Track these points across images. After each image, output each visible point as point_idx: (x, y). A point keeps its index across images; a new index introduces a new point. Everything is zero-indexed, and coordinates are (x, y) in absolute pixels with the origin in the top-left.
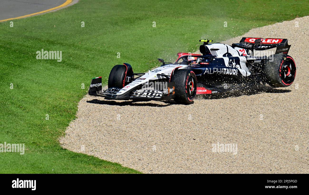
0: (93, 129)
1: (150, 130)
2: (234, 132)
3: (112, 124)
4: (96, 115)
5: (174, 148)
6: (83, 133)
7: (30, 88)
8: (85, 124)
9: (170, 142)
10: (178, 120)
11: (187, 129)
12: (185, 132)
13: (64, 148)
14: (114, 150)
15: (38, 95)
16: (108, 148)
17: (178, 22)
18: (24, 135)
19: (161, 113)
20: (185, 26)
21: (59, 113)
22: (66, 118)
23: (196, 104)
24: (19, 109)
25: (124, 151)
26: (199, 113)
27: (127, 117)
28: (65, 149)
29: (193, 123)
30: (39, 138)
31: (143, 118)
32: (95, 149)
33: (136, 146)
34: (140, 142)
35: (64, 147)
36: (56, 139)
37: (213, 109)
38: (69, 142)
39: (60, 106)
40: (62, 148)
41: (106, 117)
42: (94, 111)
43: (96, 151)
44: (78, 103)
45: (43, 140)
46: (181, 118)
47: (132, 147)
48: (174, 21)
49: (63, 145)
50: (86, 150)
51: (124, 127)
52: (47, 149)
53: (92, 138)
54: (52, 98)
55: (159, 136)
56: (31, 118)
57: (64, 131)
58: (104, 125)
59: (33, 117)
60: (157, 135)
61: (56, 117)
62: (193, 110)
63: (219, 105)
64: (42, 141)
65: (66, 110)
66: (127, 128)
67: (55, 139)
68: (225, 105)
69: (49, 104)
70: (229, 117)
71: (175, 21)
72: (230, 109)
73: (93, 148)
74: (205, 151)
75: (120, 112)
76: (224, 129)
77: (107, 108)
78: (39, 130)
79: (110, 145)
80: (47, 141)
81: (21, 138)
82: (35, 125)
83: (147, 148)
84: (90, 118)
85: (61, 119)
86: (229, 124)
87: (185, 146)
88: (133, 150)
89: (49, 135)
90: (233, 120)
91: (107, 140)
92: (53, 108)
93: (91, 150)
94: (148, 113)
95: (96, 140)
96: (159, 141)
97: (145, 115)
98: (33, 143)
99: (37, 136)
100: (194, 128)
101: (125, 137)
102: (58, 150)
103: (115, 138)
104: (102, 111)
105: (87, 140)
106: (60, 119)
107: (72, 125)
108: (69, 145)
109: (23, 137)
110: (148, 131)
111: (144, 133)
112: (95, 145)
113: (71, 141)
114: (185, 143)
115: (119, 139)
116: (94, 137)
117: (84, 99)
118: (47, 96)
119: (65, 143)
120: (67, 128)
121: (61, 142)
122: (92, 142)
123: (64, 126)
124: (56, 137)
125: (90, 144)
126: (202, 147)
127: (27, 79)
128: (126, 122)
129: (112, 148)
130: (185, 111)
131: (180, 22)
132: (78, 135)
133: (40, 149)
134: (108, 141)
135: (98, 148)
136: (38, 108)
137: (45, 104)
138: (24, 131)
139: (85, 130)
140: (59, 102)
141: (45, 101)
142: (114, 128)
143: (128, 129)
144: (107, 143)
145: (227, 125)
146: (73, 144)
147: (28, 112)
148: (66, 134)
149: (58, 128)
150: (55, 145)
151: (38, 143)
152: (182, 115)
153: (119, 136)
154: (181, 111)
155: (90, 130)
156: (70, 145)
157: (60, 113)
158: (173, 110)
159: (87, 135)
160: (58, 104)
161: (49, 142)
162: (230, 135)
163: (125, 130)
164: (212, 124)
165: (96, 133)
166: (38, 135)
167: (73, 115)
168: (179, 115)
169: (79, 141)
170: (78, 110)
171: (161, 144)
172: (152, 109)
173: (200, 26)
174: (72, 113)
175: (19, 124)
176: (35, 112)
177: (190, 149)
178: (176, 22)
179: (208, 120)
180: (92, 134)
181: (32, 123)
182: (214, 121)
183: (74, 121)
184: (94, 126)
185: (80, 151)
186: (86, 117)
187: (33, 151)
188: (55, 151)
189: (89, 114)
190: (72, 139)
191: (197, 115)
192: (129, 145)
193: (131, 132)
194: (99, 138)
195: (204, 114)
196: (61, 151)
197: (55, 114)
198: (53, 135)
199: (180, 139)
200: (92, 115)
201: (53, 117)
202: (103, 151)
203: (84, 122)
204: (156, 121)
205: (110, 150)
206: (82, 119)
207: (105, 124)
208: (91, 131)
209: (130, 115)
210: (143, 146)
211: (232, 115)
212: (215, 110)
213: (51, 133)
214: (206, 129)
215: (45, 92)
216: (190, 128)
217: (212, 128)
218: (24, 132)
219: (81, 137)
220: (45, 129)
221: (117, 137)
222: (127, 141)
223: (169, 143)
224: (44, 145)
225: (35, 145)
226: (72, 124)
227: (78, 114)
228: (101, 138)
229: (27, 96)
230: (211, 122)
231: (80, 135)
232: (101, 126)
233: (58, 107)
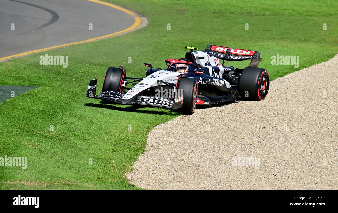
0: (164, 164)
1: (226, 165)
2: (317, 167)
3: (185, 158)
4: (167, 148)
5: (253, 185)
6: (153, 168)
7: (94, 119)
8: (155, 158)
9: (248, 178)
10: (256, 153)
11: (267, 163)
12: (264, 167)
13: (131, 184)
14: (187, 186)
15: (104, 127)
16: (179, 184)
17: (256, 47)
18: (89, 170)
19: (238, 146)
20: (263, 51)
21: (126, 146)
22: (134, 152)
23: (276, 136)
24: (82, 141)
25: (197, 187)
26: (279, 146)
27: (200, 150)
28: (132, 185)
29: (273, 158)
30: (105, 173)
31: (218, 151)
32: (166, 186)
33: (211, 182)
34: (215, 178)
36: (123, 174)
37: (295, 142)
38: (137, 178)
39: (127, 138)
40: (130, 185)
41: (178, 150)
42: (164, 143)
43: (166, 188)
44: (147, 136)
45: (109, 175)
46: (259, 151)
47: (207, 183)
48: (252, 45)
49: (131, 181)
50: (157, 186)
51: (197, 162)
52: (113, 185)
53: (162, 173)
54: (118, 129)
55: (236, 171)
56: (96, 152)
57: (132, 166)
58: (176, 159)
59: (98, 150)
60: (233, 170)
61: (123, 151)
62: (273, 143)
63: (301, 138)
64: (107, 177)
65: (133, 143)
66: (200, 162)
67: (122, 175)
68: (308, 138)
69: (115, 137)
70: (312, 151)
71: (253, 46)
72: (313, 142)
73: (164, 185)
74: (286, 188)
75: (193, 145)
76: (307, 163)
77: (179, 141)
78: (105, 165)
79: (182, 181)
80: (113, 177)
81: (85, 174)
82: (100, 159)
83: (222, 185)
84: (160, 151)
85: (128, 153)
86: (312, 158)
87: (265, 183)
88: (207, 187)
89: (115, 170)
90: (317, 154)
91: (179, 176)
92: (120, 141)
93: (161, 186)
94: (224, 146)
95: (166, 175)
96: (236, 176)
97: (221, 148)
98: (98, 179)
99: (103, 171)
100: (274, 163)
101: (198, 172)
102: (125, 186)
103: (187, 174)
104: (173, 144)
105: (157, 176)
106: (127, 152)
107: (140, 159)
108: (137, 181)
109: (87, 173)
110: (223, 165)
111: (219, 168)
112: (166, 181)
113: (139, 177)
114: (264, 179)
115: (192, 174)
116: (165, 172)
117: (153, 131)
118: (113, 127)
119: (133, 179)
120: (135, 162)
121: (128, 178)
122: (162, 178)
123: (132, 160)
124: (123, 172)
125: (160, 180)
126: (282, 183)
127: (91, 109)
128: (200, 156)
129: (184, 184)
130: (264, 144)
131: (258, 47)
132: (147, 170)
133: (106, 185)
135: (169, 184)
136: (103, 140)
137: (110, 137)
138: (88, 166)
139: (155, 164)
140: (126, 134)
141: (111, 133)
142: (186, 162)
143: (202, 163)
144: (179, 178)
145: (310, 160)
146: (142, 179)
147: (92, 145)
148: (134, 169)
149: (124, 162)
150: (122, 181)
151: (103, 178)
152: (261, 149)
153: (192, 171)
154: (259, 144)
155: (160, 165)
157: (127, 146)
158: (250, 143)
159: (156, 170)
160: (125, 136)
161: (116, 178)
162: (314, 170)
163: (199, 164)
164: (293, 158)
165: (166, 168)
166: (103, 170)
167: (142, 148)
168: (257, 148)
169: (148, 177)
170: (147, 142)
171: (237, 180)
172: (228, 141)
173: (281, 52)
174: (140, 146)
175: (82, 158)
176: (100, 145)
177: (270, 186)
179: (289, 154)
180: (162, 169)
181: (97, 157)
182: (296, 155)
183: (143, 154)
184: (165, 160)
185: (149, 188)
186: (155, 150)
187: (98, 187)
188: (122, 188)
189: (159, 148)
190: (141, 175)
191: (277, 149)
192: (203, 181)
193: (205, 167)
194: (170, 173)
195: (285, 147)
196: (129, 188)
197: (122, 148)
198: (119, 170)
199: (258, 175)
200: (162, 148)
201: (120, 150)
202: (174, 187)
203: (153, 156)
204: (233, 155)
205: (182, 186)
206: (151, 153)
207: (177, 159)
208: (162, 166)
209: (204, 148)
210: (219, 182)
211: (315, 149)
212: (297, 143)
213: (118, 168)
214: (287, 164)
215: (111, 123)
216: (269, 162)
217: (294, 163)
218: (89, 167)
219: (151, 172)
220: (110, 163)
221: (189, 172)
222: (200, 177)
224: (110, 181)
225: (100, 181)
226: (141, 158)
227: (147, 147)
228: (172, 173)
229: (91, 128)
230: (293, 156)
231: (149, 170)
232: (172, 160)
233: (125, 139)
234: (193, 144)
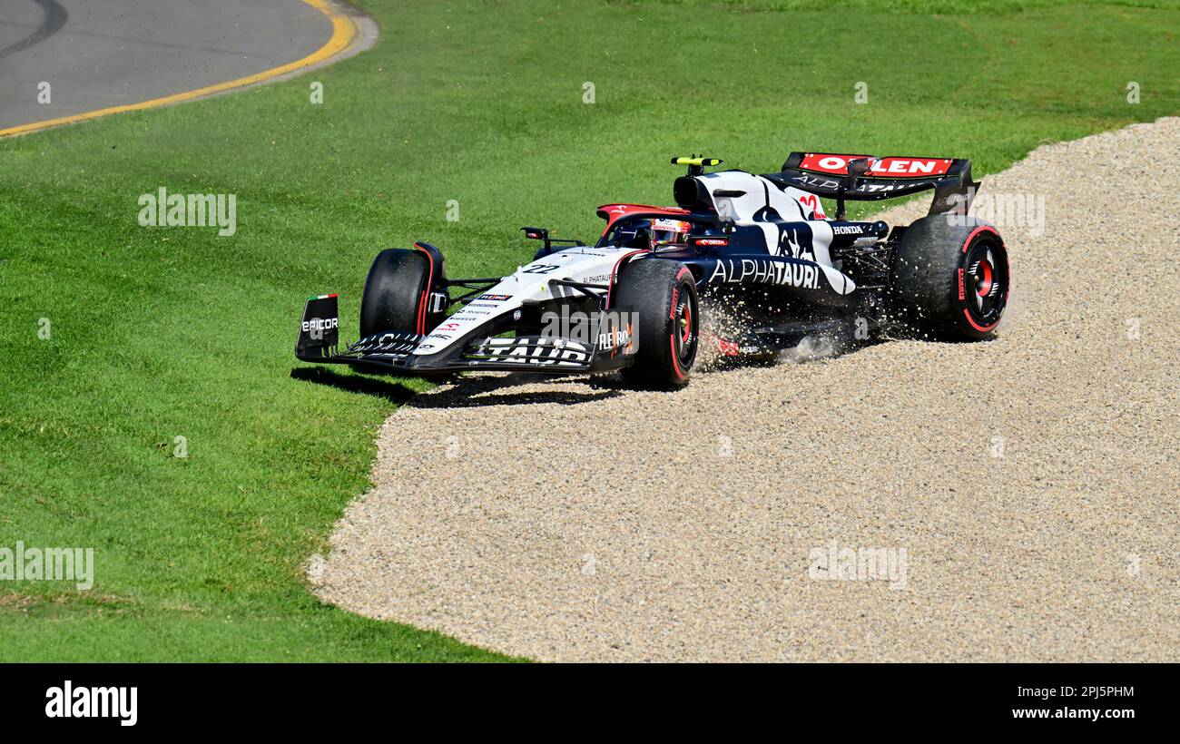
0: (436, 529)
1: (654, 533)
2: (973, 541)
3: (510, 511)
4: (446, 475)
5: (747, 603)
6: (399, 545)
7: (194, 374)
8: (405, 511)
9: (731, 578)
10: (759, 493)
11: (796, 529)
12: (787, 540)
13: (324, 602)
14: (517, 608)
15: (226, 401)
16: (492, 601)
17: (755, 123)
18: (175, 550)
19: (695, 468)
20: (782, 136)
21: (304, 466)
22: (333, 488)
23: (826, 432)
24: (152, 452)
25: (553, 612)
26: (839, 467)
27: (563, 482)
28: (328, 606)
29: (818, 508)
30: (231, 564)
31: (625, 487)
32: (445, 607)
33: (601, 592)
34: (614, 580)
35: (325, 597)
36: (294, 566)
37: (893, 454)
38: (344, 578)
39: (309, 440)
40: (319, 603)
41: (486, 483)
42: (438, 459)
43: (446, 613)
44: (378, 431)
45: (246, 570)
46: (771, 485)
47: (586, 598)
48: (741, 116)
49: (322, 591)
50: (411, 608)
51: (552, 523)
52: (261, 603)
53: (432, 562)
54: (277, 410)
55: (687, 555)
56: (200, 488)
57: (326, 538)
58: (478, 514)
59: (208, 483)
60: (680, 553)
61: (295, 484)
62: (817, 457)
63: (915, 439)
64: (240, 576)
65: (330, 458)
66: (565, 524)
67: (293, 569)
68: (939, 438)
69: (267, 435)
70: (954, 486)
71: (745, 119)
72: (957, 453)
73: (438, 603)
74: (864, 612)
75: (538, 464)
76: (937, 528)
77: (489, 450)
78: (231, 534)
79: (500, 589)
80: (261, 575)
81: (162, 565)
82: (212, 514)
83: (642, 602)
84: (424, 485)
85: (312, 491)
86: (955, 509)
87: (789, 595)
88: (589, 611)
89: (267, 551)
90: (971, 495)
91: (491, 571)
92: (284, 449)
93: (429, 609)
94: (645, 467)
95: (446, 570)
96: (689, 574)
97: (635, 475)
98: (207, 582)
99: (224, 556)
100: (821, 526)
101: (556, 560)
102: (302, 608)
103: (519, 564)
104: (469, 459)
105: (413, 571)
106: (309, 490)
107: (355, 514)
108: (344, 590)
109: (169, 560)
110: (645, 535)
111: (630, 545)
112: (444, 590)
113: (351, 574)
114: (786, 581)
115: (536, 566)
116: (440, 560)
117: (400, 416)
118: (260, 401)
119: (328, 582)
120: (336, 525)
121: (314, 581)
122: (432, 579)
123: (327, 517)
124: (295, 558)
125: (425, 587)
126: (851, 597)
127: (181, 339)
128: (562, 501)
129: (508, 600)
130: (786, 461)
131: (764, 121)
132: (380, 553)
133: (235, 605)
134: (494, 575)
135: (456, 600)
136: (224, 448)
137: (250, 436)
138: (172, 538)
139: (406, 532)
140: (305, 426)
141: (252, 424)
142: (515, 524)
143: (571, 529)
144: (491, 581)
145: (947, 515)
146: (361, 584)
147: (185, 464)
148: (334, 548)
149: (300, 524)
150: (290, 591)
151: (225, 581)
152: (776, 477)
153: (535, 556)
154: (770, 461)
155: (423, 533)
156: (347, 589)
157: (309, 469)
158: (739, 457)
159: (411, 550)
160: (301, 434)
161: (269, 580)
162: (960, 553)
163: (558, 531)
164: (888, 510)
165: (446, 544)
166: (225, 550)
167: (359, 475)
168: (763, 476)
169: (384, 576)
170: (379, 455)
171: (694, 585)
172: (661, 452)
173: (841, 138)
174: (353, 469)
175: (153, 509)
176: (213, 463)
177: (808, 607)
178: (749, 120)
179: (874, 494)
180: (431, 548)
181: (202, 505)
182: (899, 498)
183: (363, 497)
184: (439, 519)
185: (386, 615)
186: (407, 482)
187: (208, 611)
188: (290, 614)
189: (421, 473)
190: (357, 568)
191: (833, 477)
192: (573, 591)
193: (582, 542)
194: (458, 561)
195: (861, 471)
196: (315, 614)
197: (292, 473)
198: (281, 551)
199: (767, 569)
200: (432, 475)
201: (284, 483)
202: (473, 612)
203: (399, 503)
204: (678, 500)
205: (500, 608)
206: (392, 492)
207: (482, 512)
208: (429, 537)
209: (575, 475)
210: (628, 593)
211: (965, 477)
212: (901, 456)
213: (277, 546)
214: (865, 531)
215: (252, 388)
216: (805, 523)
217: (891, 526)
218: (175, 541)
219: (391, 559)
220: (250, 529)
221: (526, 560)
222: (565, 576)
223: (728, 584)
224: (249, 588)
225: (216, 588)
226: (355, 510)
227: (379, 472)
228: (467, 563)
229: (183, 403)
230: (887, 501)
231: (385, 550)
232: (466, 517)
233: (302, 444)
234: (540, 460)
